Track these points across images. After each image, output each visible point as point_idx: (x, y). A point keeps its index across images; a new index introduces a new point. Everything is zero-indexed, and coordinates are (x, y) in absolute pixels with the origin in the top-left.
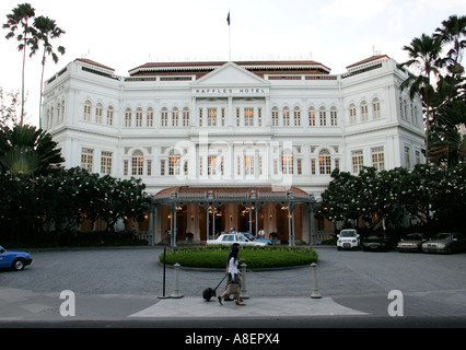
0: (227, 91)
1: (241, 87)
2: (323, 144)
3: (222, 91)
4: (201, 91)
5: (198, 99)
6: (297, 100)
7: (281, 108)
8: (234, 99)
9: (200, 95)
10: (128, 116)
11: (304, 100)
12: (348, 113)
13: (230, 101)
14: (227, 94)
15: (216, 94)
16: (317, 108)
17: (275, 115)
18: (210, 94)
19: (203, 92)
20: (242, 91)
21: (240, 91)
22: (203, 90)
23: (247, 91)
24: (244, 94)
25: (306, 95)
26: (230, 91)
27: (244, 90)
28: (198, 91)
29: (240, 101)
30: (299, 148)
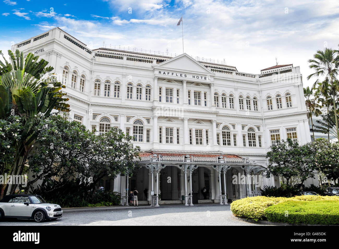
0: (183, 75)
1: (195, 75)
2: (251, 124)
3: (179, 75)
4: (162, 73)
5: (159, 79)
6: (231, 90)
7: (220, 94)
8: (188, 82)
9: (162, 76)
10: (97, 86)
11: (236, 89)
12: (266, 103)
13: (185, 84)
14: (183, 78)
15: (174, 77)
17: (216, 99)
18: (170, 76)
19: (164, 74)
20: (194, 77)
21: (193, 77)
22: (164, 72)
23: (198, 77)
24: (195, 80)
25: (238, 87)
26: (186, 76)
27: (196, 77)
28: (160, 73)
29: (192, 85)
30: (234, 126)
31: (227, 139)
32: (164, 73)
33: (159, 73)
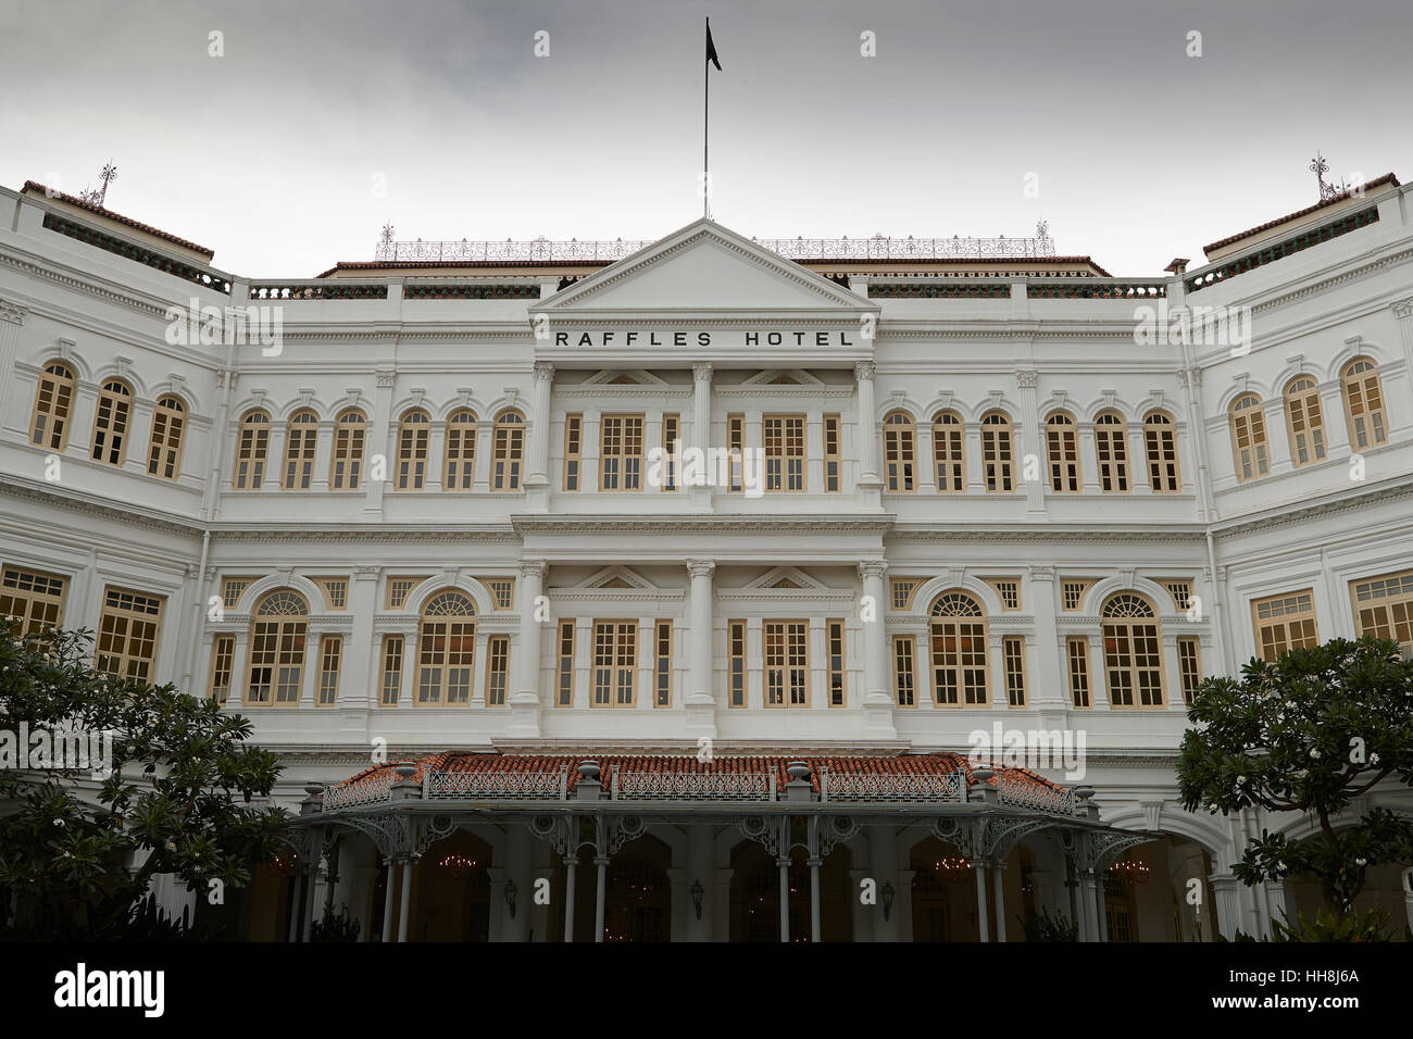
0: (692, 339)
1: (750, 324)
2: (1119, 570)
3: (666, 337)
4: (574, 338)
5: (560, 373)
6: (996, 384)
7: (923, 416)
8: (724, 375)
9: (573, 352)
10: (252, 444)
11: (1030, 380)
12: (1224, 438)
13: (702, 385)
14: (691, 351)
15: (642, 351)
16: (1084, 416)
17: (897, 445)
18: (617, 351)
19: (585, 345)
20: (756, 339)
21: (748, 339)
22: (586, 335)
23: (775, 339)
24: (763, 353)
25: (1035, 362)
26: (704, 339)
27: (763, 337)
28: (563, 340)
29: (747, 386)
30: (1009, 590)
31: (960, 669)
32: (586, 339)
33: (558, 339)
